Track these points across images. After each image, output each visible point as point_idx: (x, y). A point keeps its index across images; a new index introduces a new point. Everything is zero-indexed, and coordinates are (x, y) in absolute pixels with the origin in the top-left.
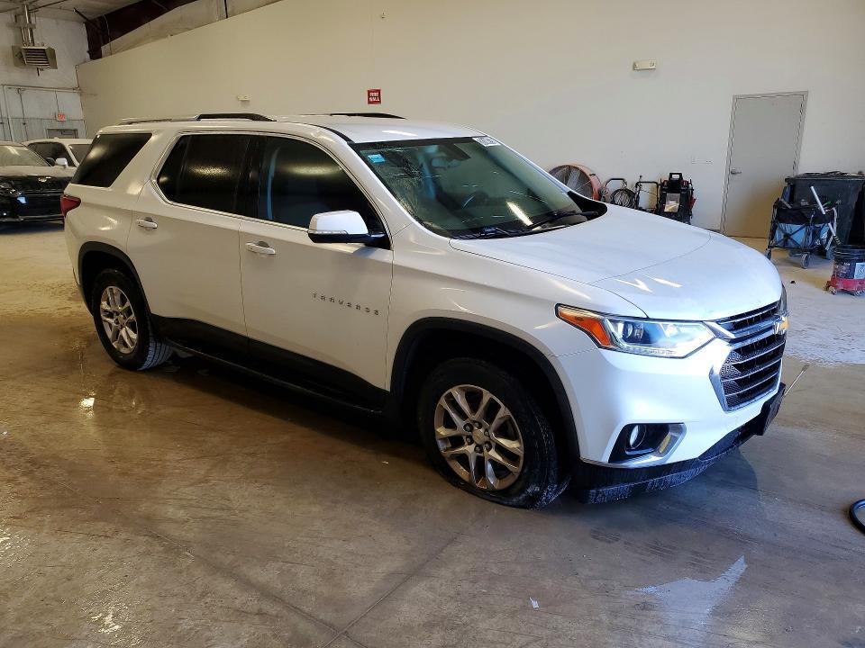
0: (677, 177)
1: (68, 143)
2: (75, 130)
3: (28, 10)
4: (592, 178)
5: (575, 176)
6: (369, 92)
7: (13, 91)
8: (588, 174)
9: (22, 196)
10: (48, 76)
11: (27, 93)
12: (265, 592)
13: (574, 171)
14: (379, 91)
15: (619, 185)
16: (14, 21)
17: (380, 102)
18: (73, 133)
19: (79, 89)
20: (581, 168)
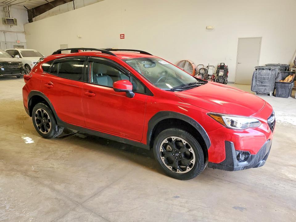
0: (223, 64)
1: (20, 50)
2: (23, 46)
3: (8, 6)
4: (192, 65)
5: (187, 64)
6: (121, 35)
7: (2, 33)
8: (191, 63)
9: (3, 68)
10: (14, 28)
11: (7, 34)
12: (58, 192)
13: (187, 62)
14: (124, 35)
15: (202, 67)
16: (3, 9)
17: (124, 38)
18: (23, 47)
19: (24, 32)
20: (189, 61)
